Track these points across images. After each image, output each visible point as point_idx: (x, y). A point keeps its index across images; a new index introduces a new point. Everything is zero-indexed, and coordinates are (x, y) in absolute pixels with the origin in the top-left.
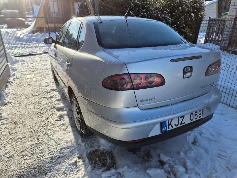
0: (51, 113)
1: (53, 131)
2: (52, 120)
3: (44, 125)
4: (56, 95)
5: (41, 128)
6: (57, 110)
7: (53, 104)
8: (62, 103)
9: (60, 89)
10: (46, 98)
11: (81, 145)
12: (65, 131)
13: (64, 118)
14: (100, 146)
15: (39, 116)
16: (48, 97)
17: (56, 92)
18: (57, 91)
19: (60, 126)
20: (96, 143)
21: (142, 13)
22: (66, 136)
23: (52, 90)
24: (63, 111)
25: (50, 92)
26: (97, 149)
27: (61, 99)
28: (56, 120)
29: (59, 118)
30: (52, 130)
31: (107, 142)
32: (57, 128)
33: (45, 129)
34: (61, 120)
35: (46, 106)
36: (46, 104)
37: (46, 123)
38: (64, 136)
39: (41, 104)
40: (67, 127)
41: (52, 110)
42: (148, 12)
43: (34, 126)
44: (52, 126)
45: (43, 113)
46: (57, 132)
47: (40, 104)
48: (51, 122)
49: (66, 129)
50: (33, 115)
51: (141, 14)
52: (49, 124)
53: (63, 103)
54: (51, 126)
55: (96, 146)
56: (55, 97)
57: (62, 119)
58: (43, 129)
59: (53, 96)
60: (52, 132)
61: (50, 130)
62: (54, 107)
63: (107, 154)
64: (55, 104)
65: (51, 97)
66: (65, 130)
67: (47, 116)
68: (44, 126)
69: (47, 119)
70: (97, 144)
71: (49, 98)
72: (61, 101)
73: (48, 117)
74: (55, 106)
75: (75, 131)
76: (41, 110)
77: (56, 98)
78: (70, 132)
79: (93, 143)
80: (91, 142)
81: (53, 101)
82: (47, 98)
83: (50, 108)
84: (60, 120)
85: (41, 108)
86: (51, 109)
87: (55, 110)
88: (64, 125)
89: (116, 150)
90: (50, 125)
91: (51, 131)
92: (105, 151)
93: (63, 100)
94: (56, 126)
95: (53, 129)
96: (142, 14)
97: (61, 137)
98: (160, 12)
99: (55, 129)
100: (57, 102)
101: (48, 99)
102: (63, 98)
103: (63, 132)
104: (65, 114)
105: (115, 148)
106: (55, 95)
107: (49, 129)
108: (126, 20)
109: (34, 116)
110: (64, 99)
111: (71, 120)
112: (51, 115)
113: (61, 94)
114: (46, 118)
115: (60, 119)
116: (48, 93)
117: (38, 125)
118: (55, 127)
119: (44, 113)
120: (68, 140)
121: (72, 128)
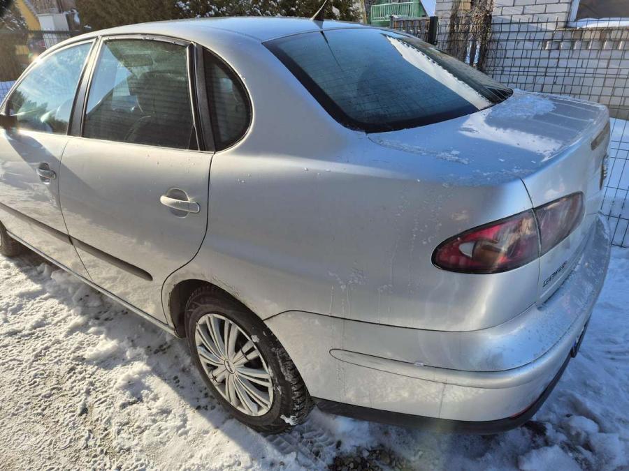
0: (84, 386)
1: (141, 451)
2: (111, 410)
3: (87, 440)
4: (55, 314)
5: (87, 455)
6: (97, 364)
7: (66, 350)
8: (102, 336)
9: (55, 286)
10: (20, 332)
11: (282, 464)
12: (186, 433)
13: (148, 388)
14: (339, 444)
15: (44, 410)
16: (28, 326)
17: (46, 299)
18: (47, 295)
19: (154, 421)
20: (321, 438)
21: (213, 7)
22: (204, 452)
23: (21, 295)
24: (126, 363)
25: (20, 307)
26: (334, 454)
27: (89, 320)
28: (124, 406)
29: (128, 393)
30: (139, 448)
31: (354, 421)
32: (147, 432)
33: (106, 453)
34: (145, 400)
35: (44, 365)
36: (36, 356)
37: (90, 428)
38: (198, 455)
39: (16, 363)
40: (184, 415)
41: (80, 373)
42: (231, 4)
43: (49, 458)
44: (123, 434)
45: (50, 395)
46: (162, 448)
47: (11, 363)
48: (110, 418)
49: (184, 426)
50: (14, 415)
51: (211, 8)
52: (106, 429)
53: (110, 335)
54: (119, 433)
55: (327, 445)
56: (56, 319)
57: (144, 392)
58: (95, 456)
59: (45, 317)
60: (143, 456)
61: (129, 449)
62: (82, 359)
63: (377, 459)
64: (76, 345)
65: (40, 324)
66: (182, 429)
67: (77, 399)
68: (91, 443)
69: (85, 410)
70: (327, 439)
71: (35, 328)
72: (92, 329)
73: (84, 404)
74: (80, 353)
75: (223, 423)
76: (34, 384)
77: (60, 321)
78: (207, 432)
79: (313, 440)
80: (304, 440)
81: (61, 337)
82: (26, 332)
83: (64, 368)
84: (140, 399)
85: (27, 377)
86: (72, 369)
87: (90, 369)
88: (165, 412)
89: (394, 436)
90: (113, 429)
91: (134, 455)
92: (366, 454)
93: (97, 322)
94: (139, 427)
95: (136, 441)
96: (215, 11)
97: (192, 461)
98: (260, 4)
99: (145, 442)
100: (79, 337)
101: (31, 335)
102: (92, 315)
103: (182, 441)
104: (143, 374)
105: (386, 433)
106: (50, 312)
107: (121, 449)
108: (322, 32)
109: (20, 419)
110: (97, 318)
111: (182, 387)
112: (88, 392)
113: (75, 303)
114: (79, 411)
115: (133, 395)
116: (15, 312)
117: (65, 448)
118: (139, 431)
119: (55, 391)
120: (226, 464)
121: (204, 415)
